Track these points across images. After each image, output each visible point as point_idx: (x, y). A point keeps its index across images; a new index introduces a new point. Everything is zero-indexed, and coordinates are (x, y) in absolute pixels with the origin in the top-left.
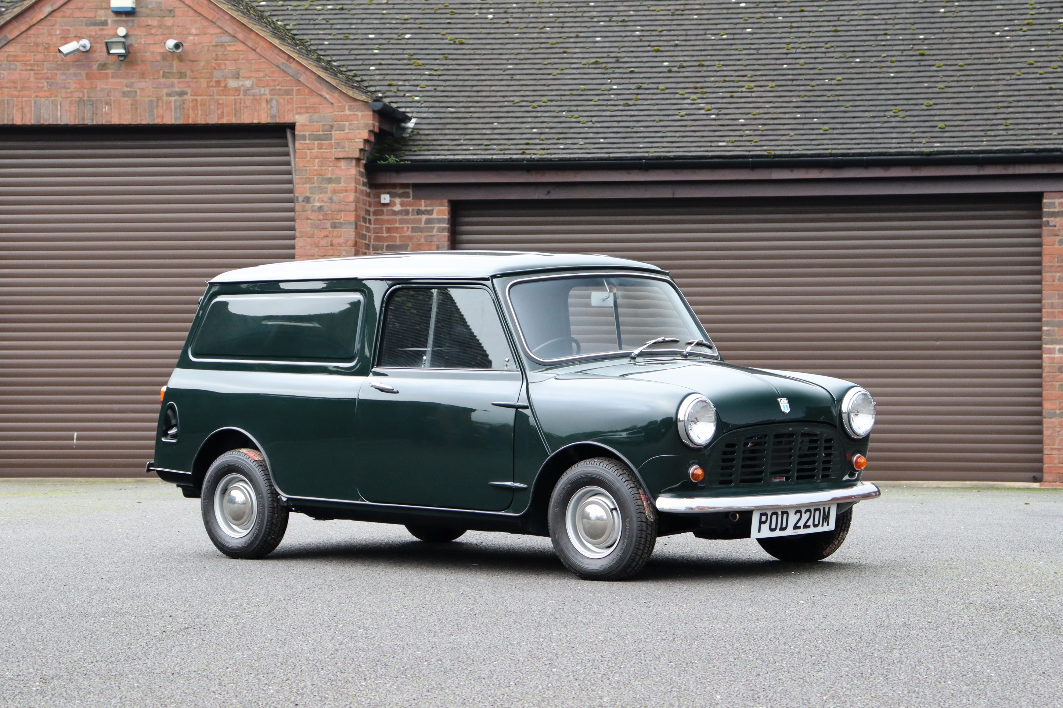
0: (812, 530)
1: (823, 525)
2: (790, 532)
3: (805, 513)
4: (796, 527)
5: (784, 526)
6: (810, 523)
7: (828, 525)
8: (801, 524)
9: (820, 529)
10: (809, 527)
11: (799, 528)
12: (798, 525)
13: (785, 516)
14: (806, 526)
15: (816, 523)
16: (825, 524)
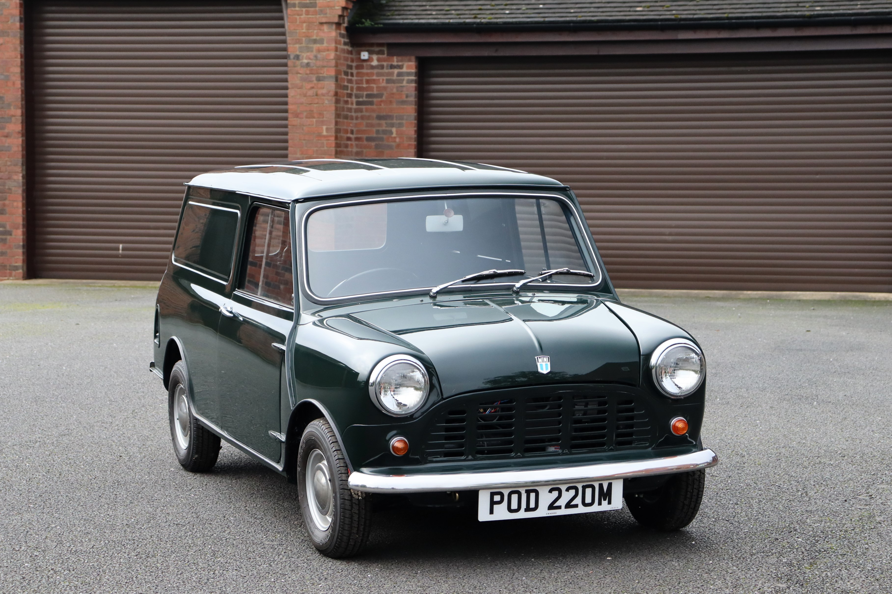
0: (581, 510)
1: (600, 504)
2: (542, 512)
3: (567, 490)
4: (551, 507)
5: (532, 505)
6: (578, 500)
7: (610, 503)
8: (562, 502)
9: (595, 508)
10: (576, 506)
11: (559, 507)
12: (556, 505)
13: (533, 495)
14: (568, 505)
15: (588, 500)
16: (605, 503)
